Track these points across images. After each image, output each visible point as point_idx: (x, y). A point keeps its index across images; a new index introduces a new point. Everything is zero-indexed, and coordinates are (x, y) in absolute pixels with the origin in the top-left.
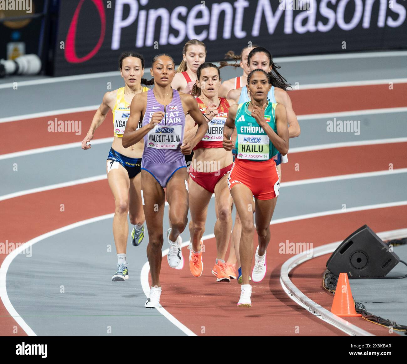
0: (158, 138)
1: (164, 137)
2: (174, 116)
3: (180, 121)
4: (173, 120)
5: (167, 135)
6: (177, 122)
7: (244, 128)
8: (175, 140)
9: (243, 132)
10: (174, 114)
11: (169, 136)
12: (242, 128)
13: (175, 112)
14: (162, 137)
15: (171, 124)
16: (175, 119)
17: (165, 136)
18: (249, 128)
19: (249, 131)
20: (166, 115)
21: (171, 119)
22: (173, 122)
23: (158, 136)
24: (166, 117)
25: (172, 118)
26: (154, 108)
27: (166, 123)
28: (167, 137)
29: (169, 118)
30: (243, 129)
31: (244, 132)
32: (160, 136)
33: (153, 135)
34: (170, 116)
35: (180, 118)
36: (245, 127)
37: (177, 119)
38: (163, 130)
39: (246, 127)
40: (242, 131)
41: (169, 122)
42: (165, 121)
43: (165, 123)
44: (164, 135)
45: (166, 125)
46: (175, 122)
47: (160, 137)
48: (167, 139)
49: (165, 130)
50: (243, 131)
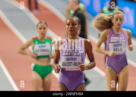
0: (68, 64)
1: (71, 63)
4: (76, 54)
5: (73, 62)
17: (72, 63)
21: (75, 53)
23: (68, 62)
25: (76, 52)
28: (73, 63)
29: (74, 53)
38: (71, 59)
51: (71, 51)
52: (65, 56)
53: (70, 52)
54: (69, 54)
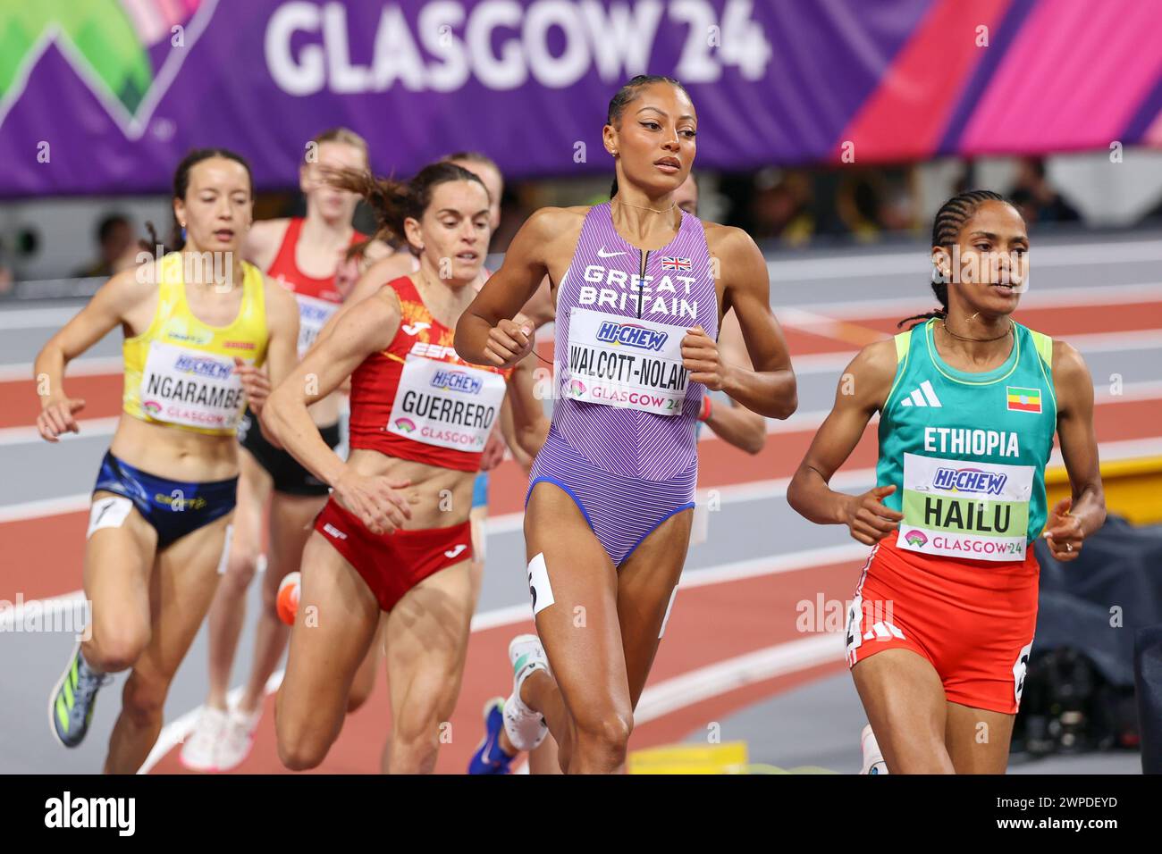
0: (604, 364)
1: (626, 362)
2: (673, 290)
3: (694, 315)
4: (669, 307)
6: (682, 314)
7: (937, 436)
8: (666, 381)
9: (934, 449)
10: (675, 282)
11: (645, 360)
12: (931, 435)
13: (680, 278)
14: (619, 361)
15: (659, 318)
16: (675, 301)
17: (631, 359)
18: (958, 437)
19: (958, 445)
20: (645, 284)
21: (660, 300)
22: (666, 312)
23: (604, 353)
24: (644, 290)
25: (668, 297)
26: (601, 254)
27: (642, 311)
29: (654, 295)
30: (933, 440)
31: (939, 448)
32: (613, 355)
33: (586, 350)
34: (659, 289)
35: (695, 304)
36: (944, 431)
37: (684, 304)
38: (626, 335)
39: (948, 430)
40: (931, 445)
41: (653, 311)
42: (637, 304)
43: (637, 311)
44: (627, 354)
45: (639, 318)
46: (674, 312)
47: (613, 358)
48: (637, 373)
49: (636, 336)
50: (937, 444)
51: (634, 287)
52: (595, 307)
53: (629, 291)
54: (618, 302)
